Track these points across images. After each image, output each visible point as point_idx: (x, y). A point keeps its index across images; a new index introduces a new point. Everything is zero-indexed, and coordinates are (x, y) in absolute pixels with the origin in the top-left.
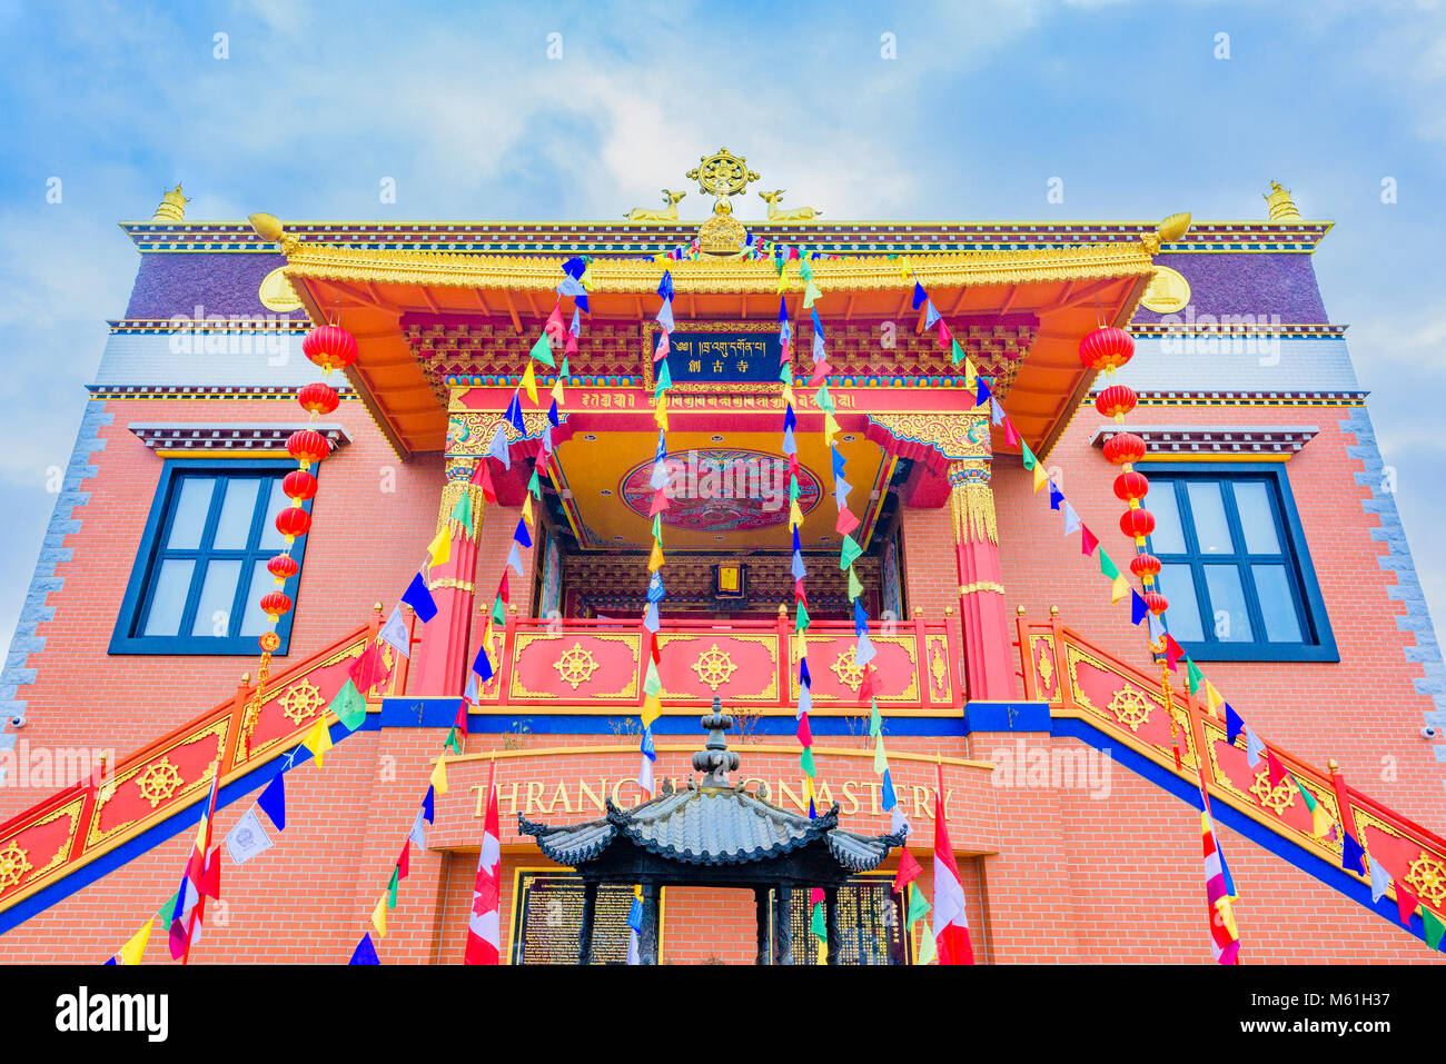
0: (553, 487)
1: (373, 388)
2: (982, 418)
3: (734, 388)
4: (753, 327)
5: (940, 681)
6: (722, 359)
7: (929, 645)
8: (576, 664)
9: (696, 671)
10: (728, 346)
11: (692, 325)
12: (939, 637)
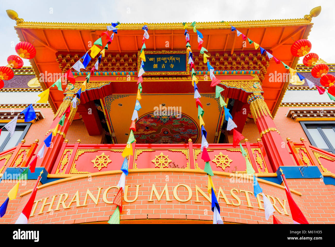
0: (109, 132)
1: (54, 100)
2: (257, 82)
3: (169, 73)
4: (175, 52)
5: (261, 165)
6: (165, 63)
7: (253, 152)
8: (102, 161)
9: (154, 163)
10: (167, 59)
11: (154, 52)
12: (257, 149)
